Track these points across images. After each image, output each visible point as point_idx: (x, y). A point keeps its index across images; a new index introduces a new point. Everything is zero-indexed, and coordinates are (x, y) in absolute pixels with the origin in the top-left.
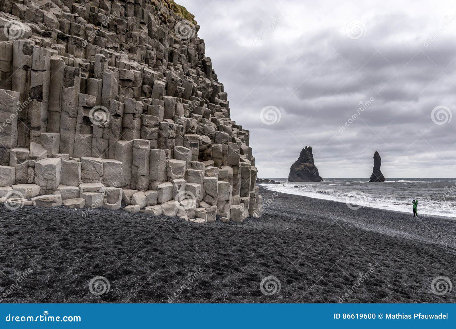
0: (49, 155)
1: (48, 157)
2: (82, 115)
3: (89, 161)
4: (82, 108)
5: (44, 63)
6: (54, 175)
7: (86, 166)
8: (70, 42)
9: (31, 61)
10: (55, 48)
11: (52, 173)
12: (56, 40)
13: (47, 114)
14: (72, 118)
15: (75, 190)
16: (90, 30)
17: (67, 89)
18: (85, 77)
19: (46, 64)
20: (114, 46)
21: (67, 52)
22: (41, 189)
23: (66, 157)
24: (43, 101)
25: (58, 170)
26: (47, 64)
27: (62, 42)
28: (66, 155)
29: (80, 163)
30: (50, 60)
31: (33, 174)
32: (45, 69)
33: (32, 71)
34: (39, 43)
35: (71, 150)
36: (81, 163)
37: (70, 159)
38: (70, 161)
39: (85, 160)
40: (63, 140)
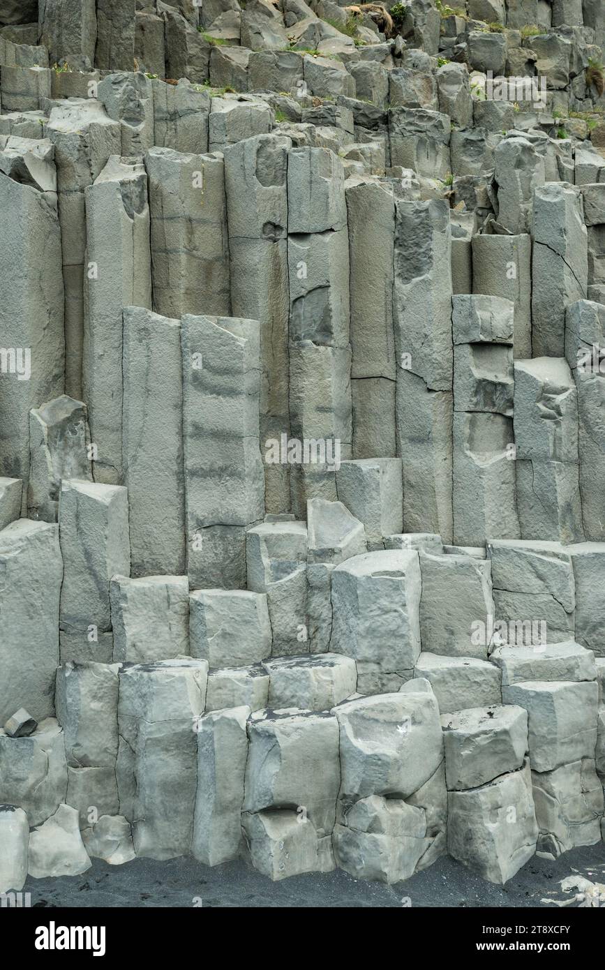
0: (373, 540)
1: (369, 548)
2: (471, 375)
3: (519, 555)
4: (468, 349)
5: (327, 204)
6: (400, 615)
7: (509, 576)
8: (397, 129)
9: (284, 204)
10: (353, 156)
11: (394, 606)
12: (352, 131)
13: (349, 390)
14: (434, 395)
15: (481, 673)
16: (453, 83)
17: (409, 286)
18: (464, 234)
19: (332, 203)
20: (543, 122)
21: (390, 161)
22: (360, 672)
23: (432, 543)
24: (332, 342)
25: (411, 591)
26: (337, 204)
27: (370, 136)
28: (431, 535)
29: (483, 562)
30: (342, 192)
31: (326, 613)
32: (330, 223)
33: (289, 239)
34: (302, 140)
35: (444, 519)
36: (488, 561)
37: (446, 551)
38: (449, 560)
39: (504, 552)
40: (413, 482)
